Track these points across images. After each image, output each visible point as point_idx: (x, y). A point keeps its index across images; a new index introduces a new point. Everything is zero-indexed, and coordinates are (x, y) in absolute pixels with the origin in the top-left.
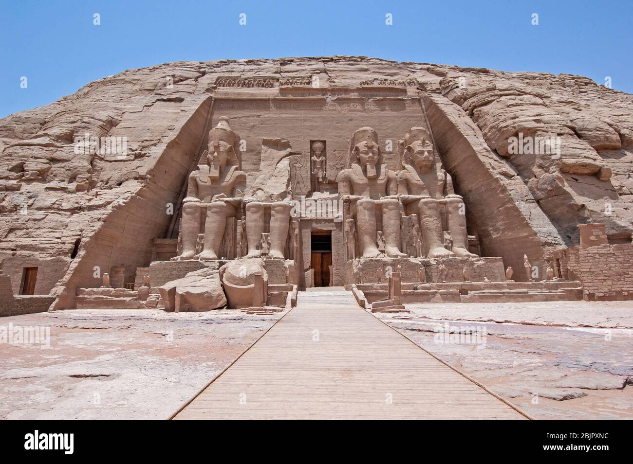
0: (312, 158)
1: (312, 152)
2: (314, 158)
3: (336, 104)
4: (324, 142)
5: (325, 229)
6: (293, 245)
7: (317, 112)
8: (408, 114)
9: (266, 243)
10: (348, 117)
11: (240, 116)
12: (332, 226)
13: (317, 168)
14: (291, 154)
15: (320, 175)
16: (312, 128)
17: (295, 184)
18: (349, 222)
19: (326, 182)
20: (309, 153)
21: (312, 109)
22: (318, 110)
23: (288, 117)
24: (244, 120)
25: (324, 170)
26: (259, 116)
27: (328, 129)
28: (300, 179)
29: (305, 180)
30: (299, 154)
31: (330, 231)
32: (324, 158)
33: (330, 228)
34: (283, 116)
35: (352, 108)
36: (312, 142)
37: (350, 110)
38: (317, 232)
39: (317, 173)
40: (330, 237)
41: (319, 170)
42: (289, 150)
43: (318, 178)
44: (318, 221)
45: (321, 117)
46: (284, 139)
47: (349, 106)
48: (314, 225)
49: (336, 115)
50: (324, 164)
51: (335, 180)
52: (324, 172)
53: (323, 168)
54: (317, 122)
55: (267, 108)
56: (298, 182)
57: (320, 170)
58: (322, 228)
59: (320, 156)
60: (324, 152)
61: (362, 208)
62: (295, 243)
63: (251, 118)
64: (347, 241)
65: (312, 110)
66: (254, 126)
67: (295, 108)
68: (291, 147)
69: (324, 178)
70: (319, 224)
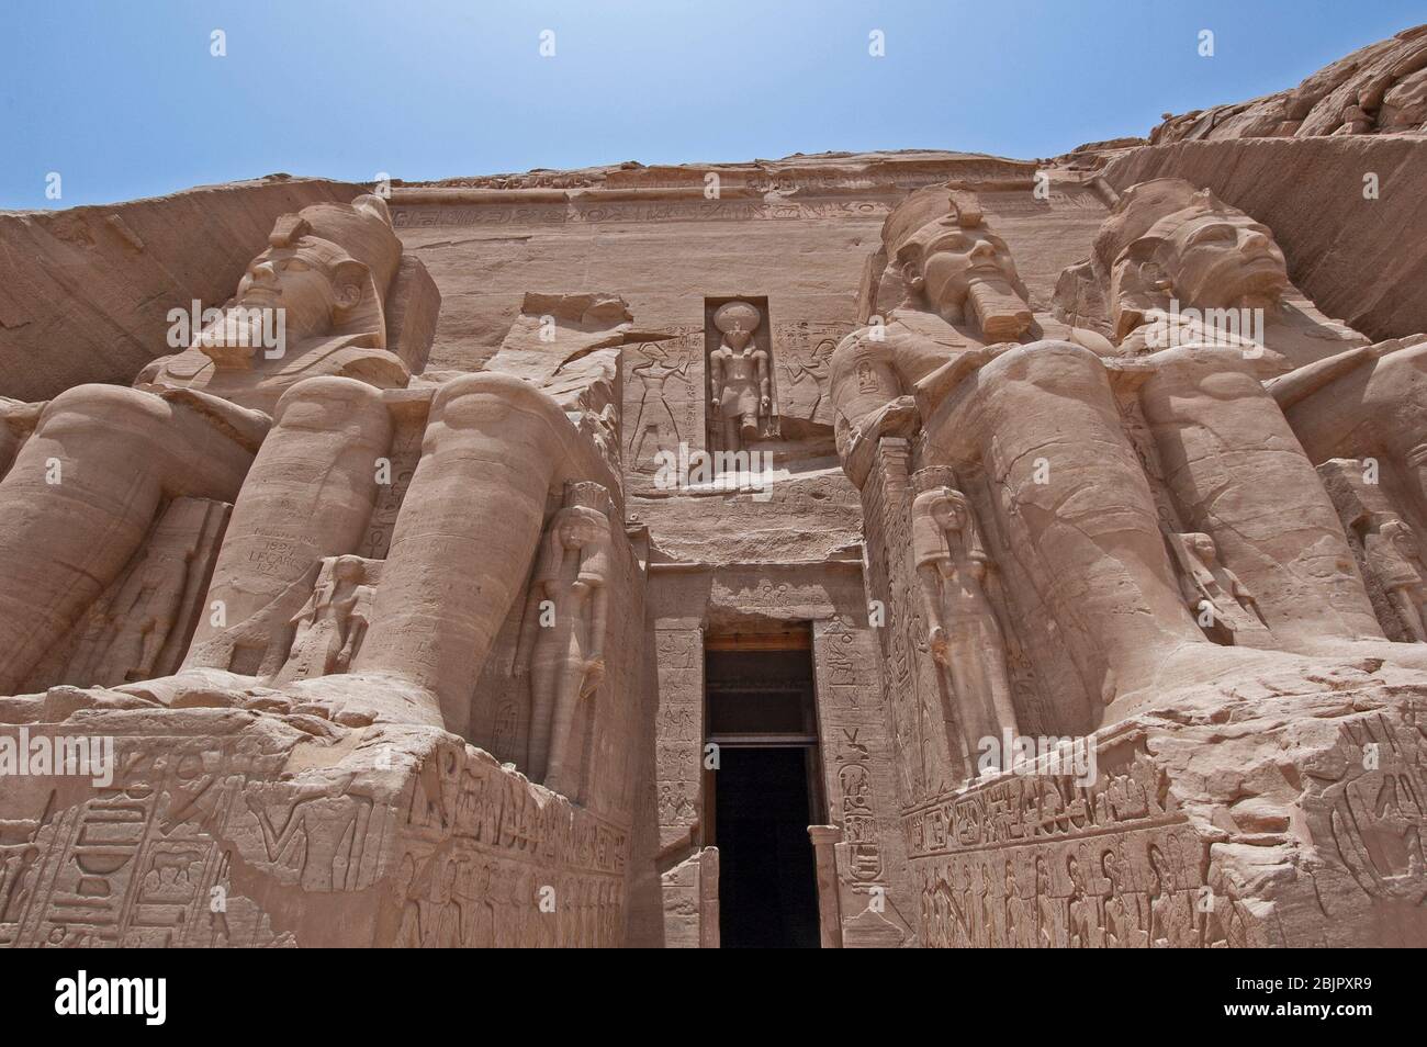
0: (715, 354)
1: (714, 333)
2: (724, 351)
3: (798, 204)
4: (761, 303)
5: (778, 612)
6: (562, 653)
7: (734, 225)
8: (1062, 222)
9: (330, 619)
10: (843, 234)
11: (455, 239)
12: (817, 601)
13: (733, 383)
14: (629, 338)
15: (748, 404)
16: (712, 266)
17: (639, 434)
18: (934, 508)
19: (771, 430)
20: (702, 335)
21: (715, 217)
22: (737, 220)
23: (625, 239)
24: (467, 249)
25: (763, 390)
26: (525, 238)
27: (776, 265)
28: (660, 417)
29: (682, 418)
30: (661, 338)
31: (807, 624)
32: (762, 353)
33: (803, 611)
34: (612, 236)
35: (857, 212)
36: (713, 304)
37: (851, 218)
38: (737, 638)
39: (736, 399)
40: (803, 661)
41: (741, 391)
42: (624, 327)
43: (739, 419)
44: (741, 576)
45: (745, 236)
46: (608, 297)
47: (844, 209)
48: (720, 594)
49: (803, 231)
50: (762, 370)
51: (812, 416)
52: (765, 397)
53: (758, 385)
54: (732, 249)
55: (558, 220)
56: (652, 428)
57: (748, 390)
58: (762, 611)
59: (746, 344)
60: (759, 332)
61: (1023, 387)
62: (574, 646)
63: (495, 245)
64: (934, 628)
65: (713, 220)
66: (500, 265)
67: (650, 218)
68: (630, 320)
69: (764, 417)
70: (745, 592)
